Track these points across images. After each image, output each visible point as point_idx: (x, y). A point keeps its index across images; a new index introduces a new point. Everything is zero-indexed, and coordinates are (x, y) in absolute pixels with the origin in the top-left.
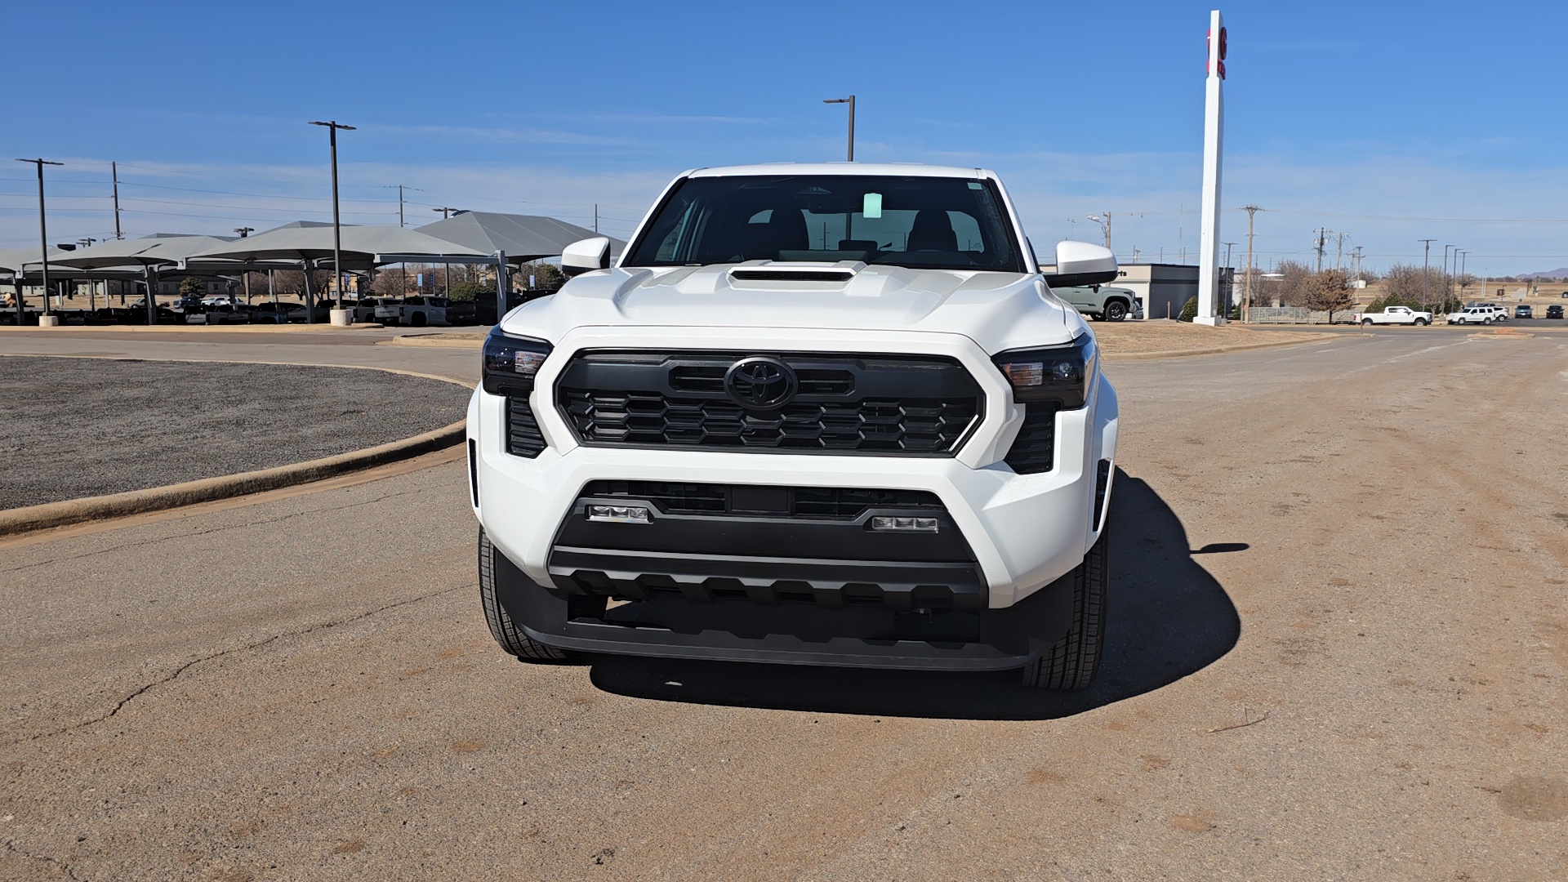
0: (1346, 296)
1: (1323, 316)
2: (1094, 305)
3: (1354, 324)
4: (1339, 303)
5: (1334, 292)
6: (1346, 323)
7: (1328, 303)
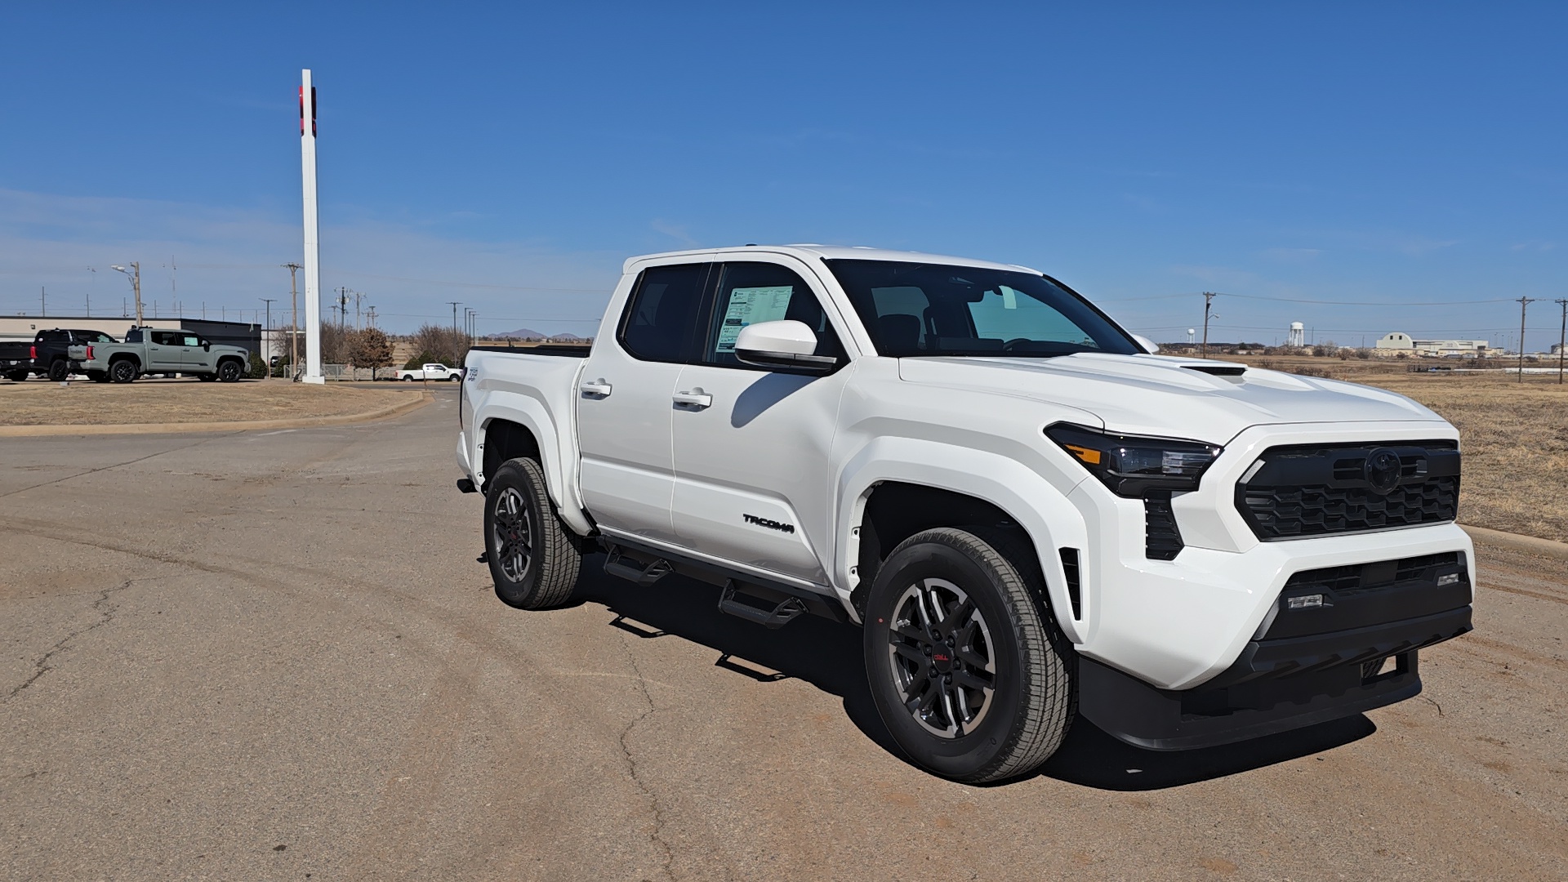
0: (388, 354)
1: (367, 373)
2: (206, 365)
3: (397, 380)
4: (382, 361)
5: (376, 350)
6: (386, 379)
7: (371, 360)
